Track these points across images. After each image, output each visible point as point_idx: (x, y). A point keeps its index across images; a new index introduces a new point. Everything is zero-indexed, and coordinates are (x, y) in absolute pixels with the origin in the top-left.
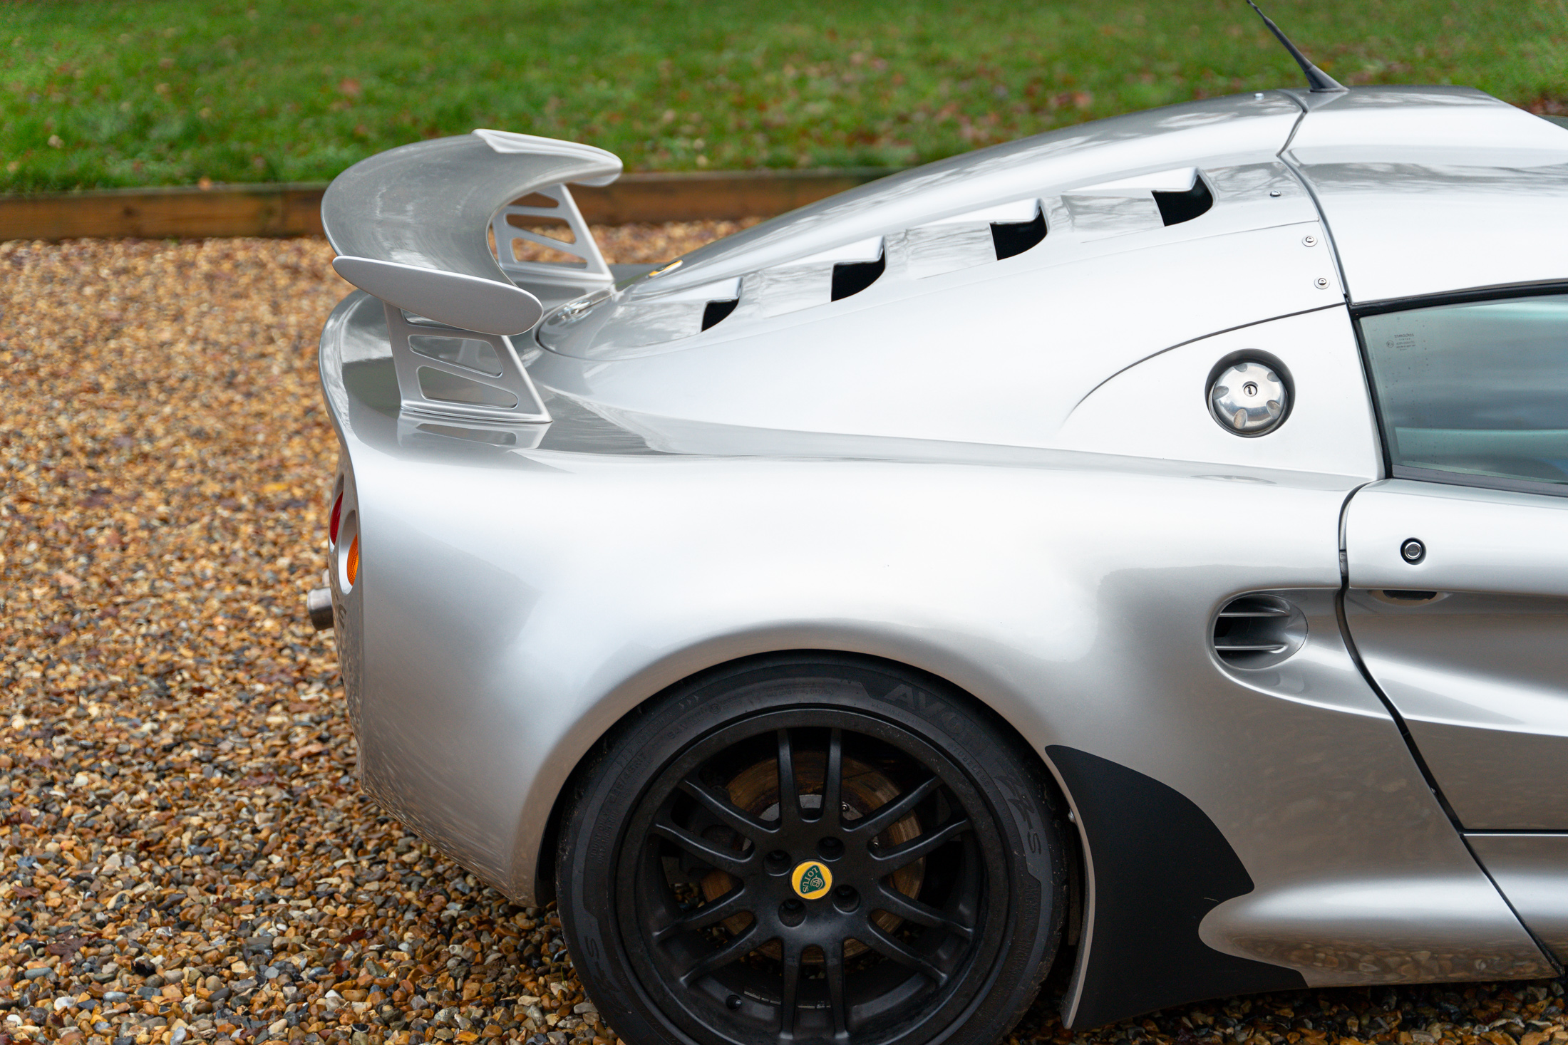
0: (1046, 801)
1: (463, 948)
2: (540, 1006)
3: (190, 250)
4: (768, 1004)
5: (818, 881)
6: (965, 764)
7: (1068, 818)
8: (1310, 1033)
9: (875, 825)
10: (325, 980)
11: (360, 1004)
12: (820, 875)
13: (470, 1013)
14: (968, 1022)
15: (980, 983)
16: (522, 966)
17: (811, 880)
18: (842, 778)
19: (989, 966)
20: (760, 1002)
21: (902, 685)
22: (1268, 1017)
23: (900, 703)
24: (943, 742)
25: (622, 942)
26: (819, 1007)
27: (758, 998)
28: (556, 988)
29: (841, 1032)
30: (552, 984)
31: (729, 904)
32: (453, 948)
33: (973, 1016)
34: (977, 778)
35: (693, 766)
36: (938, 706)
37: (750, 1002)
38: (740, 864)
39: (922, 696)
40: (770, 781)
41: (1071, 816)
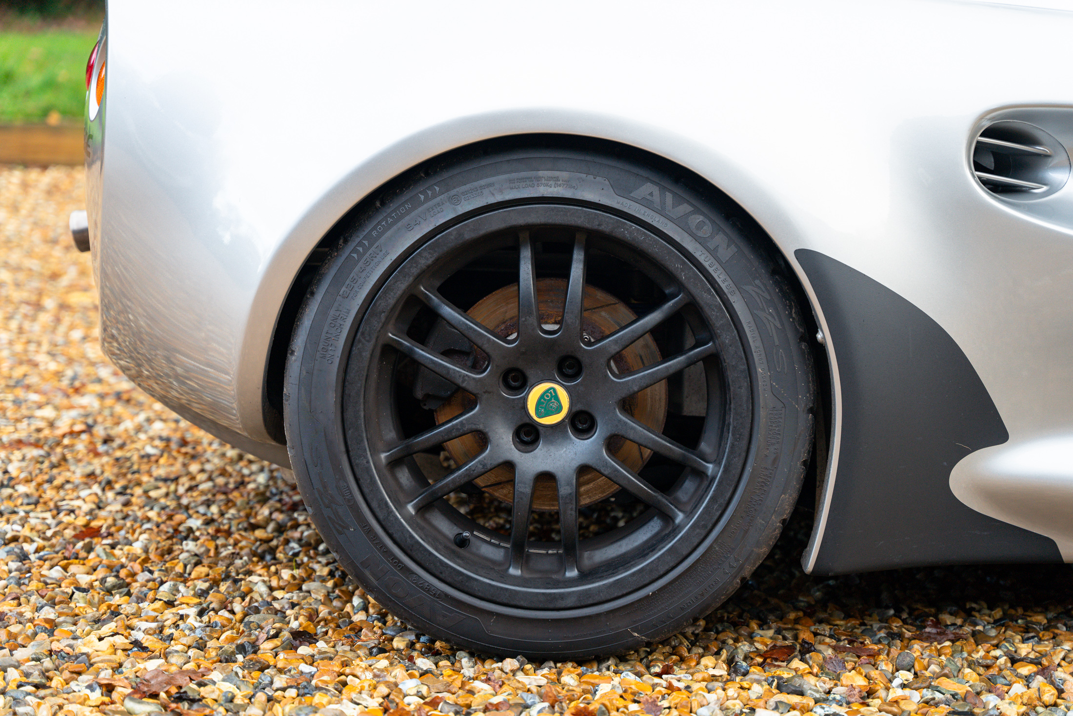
0: (793, 319)
1: (196, 545)
2: (268, 584)
3: (34, 175)
4: (498, 546)
5: (554, 405)
6: (711, 270)
7: (816, 338)
8: (1064, 633)
9: (616, 341)
10: (51, 559)
11: (86, 576)
12: (556, 397)
13: (195, 586)
14: (703, 555)
15: (718, 514)
16: (255, 559)
17: (548, 404)
18: (583, 309)
19: (728, 495)
20: (489, 543)
21: (649, 184)
22: (1020, 621)
23: (646, 203)
24: (690, 245)
25: (348, 451)
26: (550, 552)
27: (488, 539)
28: (286, 574)
29: (572, 570)
30: (283, 571)
31: (461, 422)
32: (187, 545)
33: (710, 547)
34: (723, 286)
35: (430, 262)
36: (685, 208)
37: (478, 543)
38: (474, 379)
39: (669, 197)
40: (511, 310)
41: (819, 336)
